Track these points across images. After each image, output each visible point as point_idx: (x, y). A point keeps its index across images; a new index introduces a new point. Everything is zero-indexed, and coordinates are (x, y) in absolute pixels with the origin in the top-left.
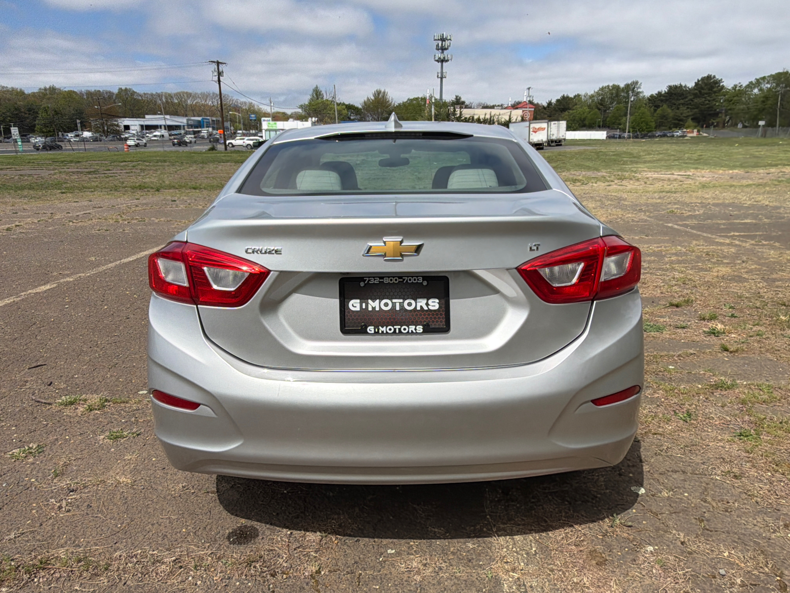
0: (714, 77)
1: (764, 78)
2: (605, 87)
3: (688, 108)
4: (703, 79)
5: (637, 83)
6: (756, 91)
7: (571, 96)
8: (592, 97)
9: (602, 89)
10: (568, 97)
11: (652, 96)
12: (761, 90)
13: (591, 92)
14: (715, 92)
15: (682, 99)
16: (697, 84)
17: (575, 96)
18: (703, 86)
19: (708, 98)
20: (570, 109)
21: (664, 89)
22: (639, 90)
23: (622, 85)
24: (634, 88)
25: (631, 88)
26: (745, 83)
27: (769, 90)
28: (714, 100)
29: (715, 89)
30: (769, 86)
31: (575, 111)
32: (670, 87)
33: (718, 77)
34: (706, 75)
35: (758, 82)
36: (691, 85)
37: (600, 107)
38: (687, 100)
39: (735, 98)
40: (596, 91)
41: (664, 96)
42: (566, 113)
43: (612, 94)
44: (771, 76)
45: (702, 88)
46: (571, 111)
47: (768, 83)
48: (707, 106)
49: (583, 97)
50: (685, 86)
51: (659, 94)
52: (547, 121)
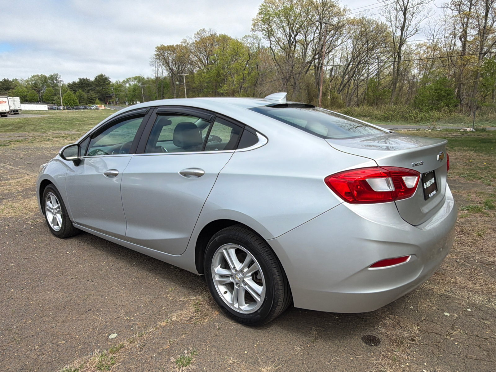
0: (105, 75)
1: (130, 79)
2: (36, 76)
3: (94, 92)
4: (99, 76)
5: (57, 75)
6: (127, 85)
7: (11, 79)
8: (27, 81)
9: (34, 77)
10: (8, 80)
11: (69, 84)
12: (130, 85)
13: (26, 78)
14: (107, 84)
15: (90, 87)
16: (96, 79)
17: (14, 80)
18: (100, 80)
19: (104, 87)
20: (12, 89)
21: (77, 81)
22: (60, 79)
23: (48, 76)
24: (56, 78)
25: (53, 78)
26: (121, 81)
27: (134, 85)
28: (107, 89)
29: (107, 83)
30: (133, 83)
31: (16, 90)
32: (80, 79)
33: (107, 76)
34: (100, 74)
35: (128, 81)
36: (92, 79)
37: (35, 88)
38: (92, 87)
39: (119, 89)
40: (30, 78)
41: (78, 84)
42: (10, 91)
43: (42, 80)
44: (132, 78)
45: (100, 81)
46: (13, 90)
47: (132, 81)
48: (105, 92)
49: (20, 81)
50: (89, 79)
51: (74, 83)
52: (6, 96)
